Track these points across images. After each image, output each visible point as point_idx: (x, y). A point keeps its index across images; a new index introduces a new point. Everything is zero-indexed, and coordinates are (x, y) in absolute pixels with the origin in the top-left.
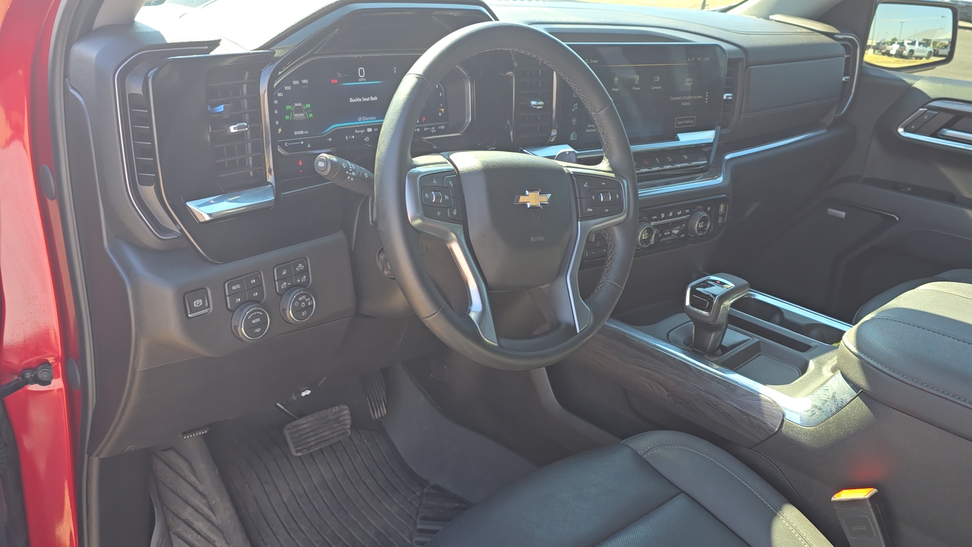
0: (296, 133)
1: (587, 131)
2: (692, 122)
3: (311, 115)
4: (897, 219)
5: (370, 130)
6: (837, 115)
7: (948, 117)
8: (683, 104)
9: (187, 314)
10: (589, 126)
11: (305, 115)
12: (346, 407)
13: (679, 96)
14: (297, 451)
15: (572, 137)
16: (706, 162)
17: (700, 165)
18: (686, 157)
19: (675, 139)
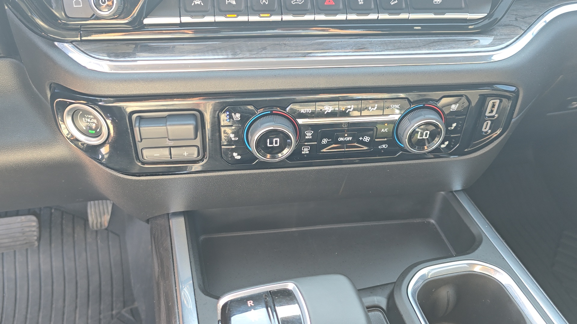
16: (487, 14)
17: (468, 19)
18: (438, 0)
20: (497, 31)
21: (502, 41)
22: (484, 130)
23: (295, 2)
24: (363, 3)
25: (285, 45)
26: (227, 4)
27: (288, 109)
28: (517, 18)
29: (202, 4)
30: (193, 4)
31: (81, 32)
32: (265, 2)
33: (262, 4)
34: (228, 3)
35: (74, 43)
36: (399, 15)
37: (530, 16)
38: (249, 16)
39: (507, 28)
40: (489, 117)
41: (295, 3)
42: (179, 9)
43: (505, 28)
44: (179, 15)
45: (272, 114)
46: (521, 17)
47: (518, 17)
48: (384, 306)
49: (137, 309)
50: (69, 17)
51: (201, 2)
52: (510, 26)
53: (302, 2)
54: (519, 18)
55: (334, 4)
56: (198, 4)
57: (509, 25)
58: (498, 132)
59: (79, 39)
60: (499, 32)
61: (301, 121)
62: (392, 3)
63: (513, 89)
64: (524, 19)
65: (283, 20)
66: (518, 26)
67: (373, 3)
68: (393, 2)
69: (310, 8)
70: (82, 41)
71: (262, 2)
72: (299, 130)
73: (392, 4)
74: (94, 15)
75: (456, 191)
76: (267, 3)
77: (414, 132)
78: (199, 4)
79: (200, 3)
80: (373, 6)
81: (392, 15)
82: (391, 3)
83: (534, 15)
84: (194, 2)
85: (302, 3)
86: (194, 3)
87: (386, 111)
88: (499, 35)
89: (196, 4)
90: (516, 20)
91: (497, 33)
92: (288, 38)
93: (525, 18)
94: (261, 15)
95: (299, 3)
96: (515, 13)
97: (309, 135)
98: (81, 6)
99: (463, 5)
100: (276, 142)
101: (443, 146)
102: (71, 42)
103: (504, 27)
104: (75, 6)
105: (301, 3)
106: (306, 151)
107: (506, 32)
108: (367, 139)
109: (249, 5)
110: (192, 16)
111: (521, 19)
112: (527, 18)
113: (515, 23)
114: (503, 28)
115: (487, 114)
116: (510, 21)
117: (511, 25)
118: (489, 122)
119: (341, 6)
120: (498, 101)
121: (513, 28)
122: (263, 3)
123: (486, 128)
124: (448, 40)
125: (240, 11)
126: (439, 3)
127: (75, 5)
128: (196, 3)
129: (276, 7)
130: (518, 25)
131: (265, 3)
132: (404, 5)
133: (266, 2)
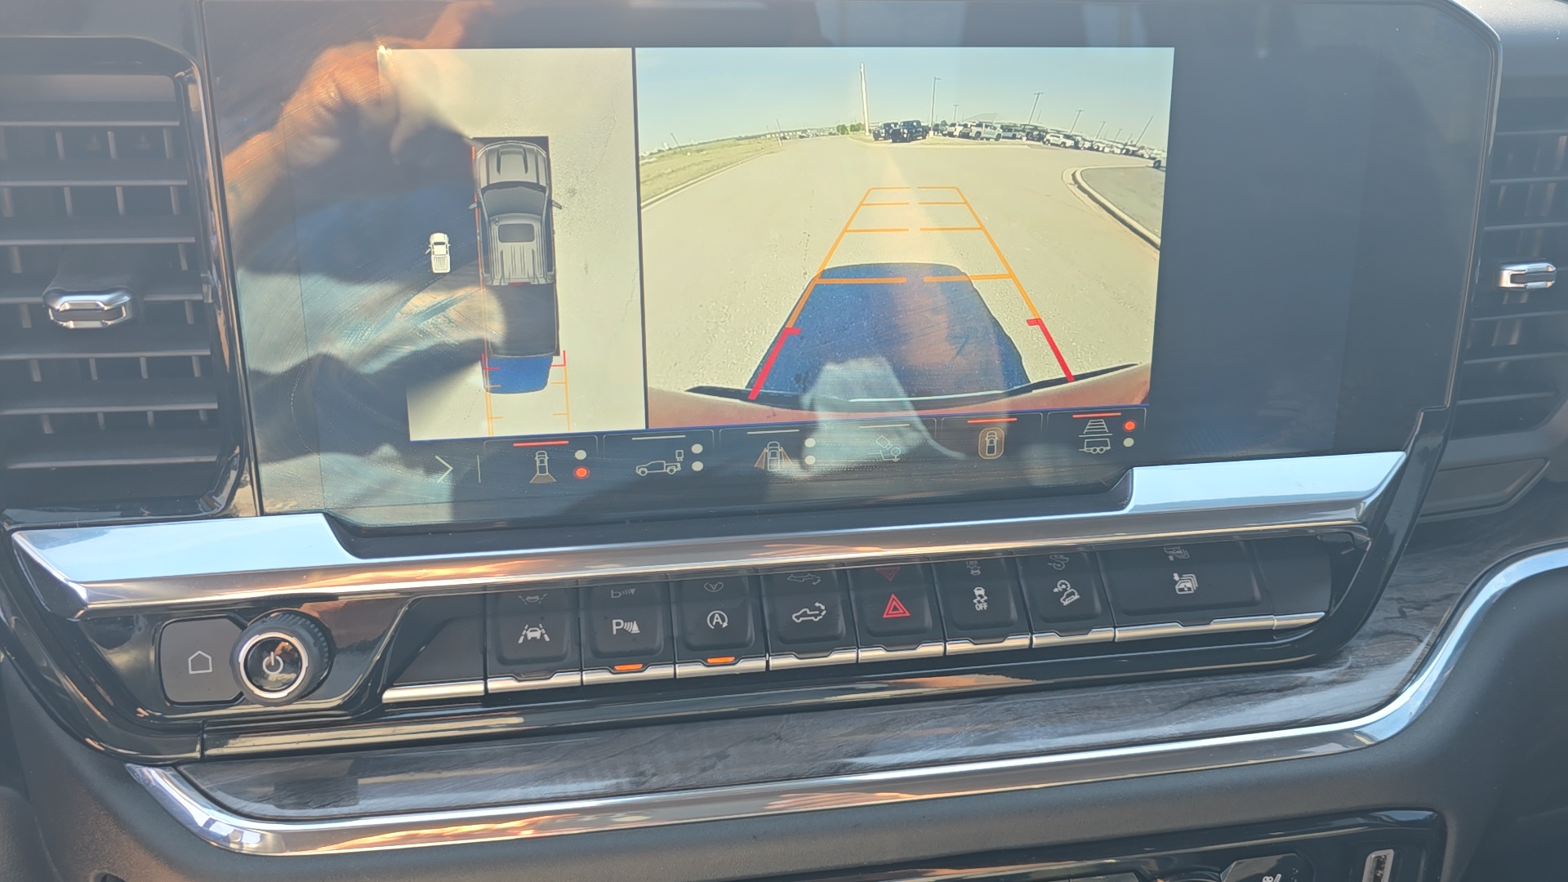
16: (1323, 614)
17: (1274, 628)
18: (1187, 584)
19: (1114, 491)
20: (1357, 652)
21: (1392, 665)
23: (801, 616)
24: (985, 607)
25: (778, 741)
26: (615, 632)
28: (1404, 609)
29: (547, 639)
30: (521, 641)
31: (205, 736)
32: (720, 620)
33: (713, 627)
34: (617, 630)
35: (181, 768)
36: (1087, 634)
37: (1437, 601)
38: (677, 665)
39: (1382, 642)
41: (801, 619)
42: (481, 657)
43: (1376, 643)
44: (482, 673)
46: (1414, 606)
47: (1406, 605)
50: (172, 703)
51: (544, 631)
52: (1388, 636)
53: (820, 615)
54: (1409, 610)
55: (908, 614)
56: (534, 639)
57: (1386, 633)
59: (197, 755)
60: (1364, 657)
62: (1064, 600)
63: (1423, 815)
64: (1423, 612)
65: (771, 669)
66: (1409, 635)
67: (1012, 605)
68: (1066, 598)
69: (842, 630)
70: (205, 760)
71: (711, 623)
73: (1065, 603)
74: (241, 694)
76: (725, 625)
78: (539, 638)
79: (542, 635)
80: (1014, 614)
81: (1067, 634)
82: (1061, 600)
83: (1449, 597)
84: (524, 633)
85: (821, 617)
86: (526, 635)
88: (1364, 665)
89: (529, 638)
90: (1403, 615)
91: (1359, 660)
92: (786, 716)
93: (1426, 608)
94: (710, 661)
95: (813, 618)
96: (1396, 595)
98: (211, 670)
99: (1257, 594)
102: (175, 765)
103: (1375, 640)
104: (191, 672)
105: (819, 618)
107: (1384, 655)
109: (676, 633)
110: (519, 675)
111: (1415, 612)
112: (1431, 608)
113: (1400, 625)
114: (1371, 642)
116: (1386, 619)
117: (1392, 632)
119: (928, 620)
120: (1389, 855)
121: (1398, 640)
122: (714, 624)
125: (650, 652)
126: (1192, 592)
127: (193, 670)
128: (530, 635)
129: (751, 635)
130: (1410, 632)
131: (721, 623)
132: (1098, 606)
133: (723, 621)
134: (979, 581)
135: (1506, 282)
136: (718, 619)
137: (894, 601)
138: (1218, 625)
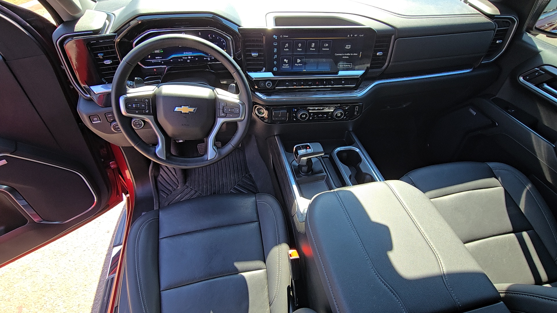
0: (156, 58)
1: (283, 67)
2: (350, 66)
3: (162, 51)
4: (497, 125)
5: (190, 58)
6: (482, 62)
7: (549, 77)
8: (343, 57)
9: (92, 122)
10: (284, 65)
11: (160, 51)
12: (220, 142)
13: (341, 54)
14: (201, 153)
15: (275, 69)
16: (356, 85)
17: (351, 86)
18: (343, 82)
19: (337, 73)
21: (361, 90)
22: (355, 114)
23: (309, 83)
24: (325, 83)
25: (307, 94)
27: (307, 108)
34: (294, 84)
36: (335, 86)
38: (299, 87)
40: (356, 111)
42: (283, 85)
45: (304, 109)
48: (329, 157)
49: (251, 174)
53: (311, 83)
58: (359, 114)
60: (358, 90)
61: (310, 111)
63: (362, 104)
64: (366, 86)
65: (306, 88)
67: (327, 83)
68: (332, 83)
69: (313, 84)
72: (310, 113)
75: (350, 131)
77: (337, 114)
79: (288, 84)
83: (369, 85)
84: (286, 83)
87: (330, 109)
92: (308, 92)
94: (301, 86)
97: (312, 114)
99: (349, 83)
100: (304, 116)
101: (344, 118)
103: (360, 88)
106: (311, 118)
108: (325, 116)
109: (299, 84)
110: (286, 87)
113: (363, 87)
115: (355, 110)
118: (356, 112)
119: (320, 84)
120: (358, 107)
123: (356, 113)
124: (346, 92)
125: (297, 85)
129: (305, 84)
132: (335, 84)
134: (325, 81)
135: (377, 54)
136: (302, 83)
137: (317, 82)
138: (345, 86)
